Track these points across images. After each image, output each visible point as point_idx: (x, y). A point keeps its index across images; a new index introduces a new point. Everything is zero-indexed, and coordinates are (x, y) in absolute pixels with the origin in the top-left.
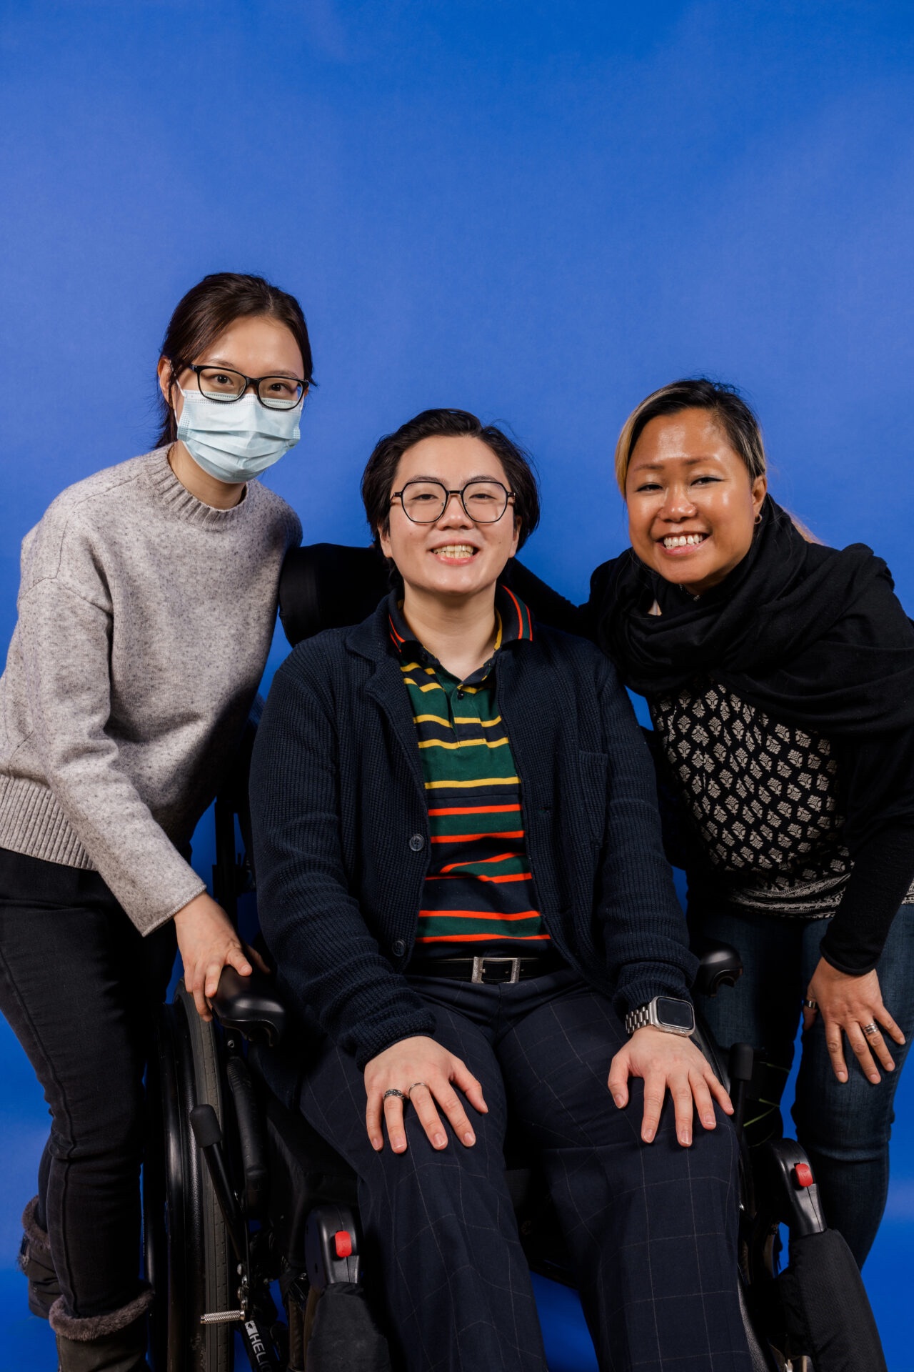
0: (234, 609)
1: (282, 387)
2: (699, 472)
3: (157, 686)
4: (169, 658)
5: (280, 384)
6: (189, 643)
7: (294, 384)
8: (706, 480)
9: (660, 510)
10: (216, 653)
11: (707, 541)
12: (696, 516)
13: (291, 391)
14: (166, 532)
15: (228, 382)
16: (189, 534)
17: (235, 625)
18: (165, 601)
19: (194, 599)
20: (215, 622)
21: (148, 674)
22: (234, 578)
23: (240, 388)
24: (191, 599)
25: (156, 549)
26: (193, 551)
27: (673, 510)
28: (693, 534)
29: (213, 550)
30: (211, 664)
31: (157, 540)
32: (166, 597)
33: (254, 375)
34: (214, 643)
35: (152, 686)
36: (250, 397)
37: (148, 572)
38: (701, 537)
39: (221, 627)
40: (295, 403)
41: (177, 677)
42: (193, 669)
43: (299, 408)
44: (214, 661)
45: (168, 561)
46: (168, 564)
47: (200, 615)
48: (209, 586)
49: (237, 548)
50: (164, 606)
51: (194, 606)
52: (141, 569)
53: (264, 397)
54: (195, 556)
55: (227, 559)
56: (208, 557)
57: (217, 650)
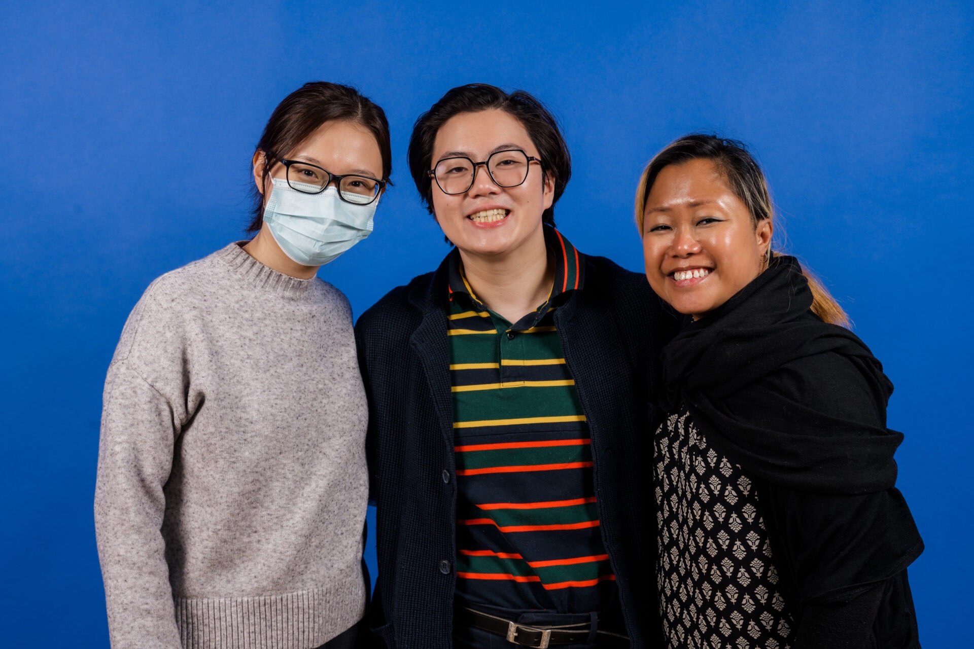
0: (319, 366)
1: (361, 185)
2: (702, 213)
3: (249, 440)
4: (258, 410)
5: (359, 182)
6: (278, 395)
7: (372, 183)
8: (710, 220)
9: (669, 248)
10: (305, 405)
11: (712, 274)
12: (700, 253)
13: (370, 189)
14: (243, 299)
15: (314, 175)
16: (266, 300)
17: (322, 380)
18: (248, 358)
19: (283, 355)
20: (303, 377)
21: (240, 427)
22: (316, 338)
23: (324, 182)
24: (279, 356)
25: (237, 313)
26: (272, 314)
27: (679, 248)
28: (698, 268)
29: (291, 312)
30: (299, 416)
31: (237, 306)
32: (248, 355)
33: (337, 173)
34: (303, 396)
35: (245, 440)
36: (332, 190)
37: (228, 334)
38: (707, 271)
39: (310, 381)
40: (372, 198)
41: (268, 429)
42: (282, 420)
43: (376, 203)
44: (303, 414)
45: (251, 322)
46: (252, 326)
47: (289, 370)
48: (293, 344)
49: (314, 312)
50: (247, 363)
51: (283, 362)
52: (221, 332)
53: (345, 190)
54: (275, 318)
55: (305, 321)
56: (287, 319)
57: (305, 403)
